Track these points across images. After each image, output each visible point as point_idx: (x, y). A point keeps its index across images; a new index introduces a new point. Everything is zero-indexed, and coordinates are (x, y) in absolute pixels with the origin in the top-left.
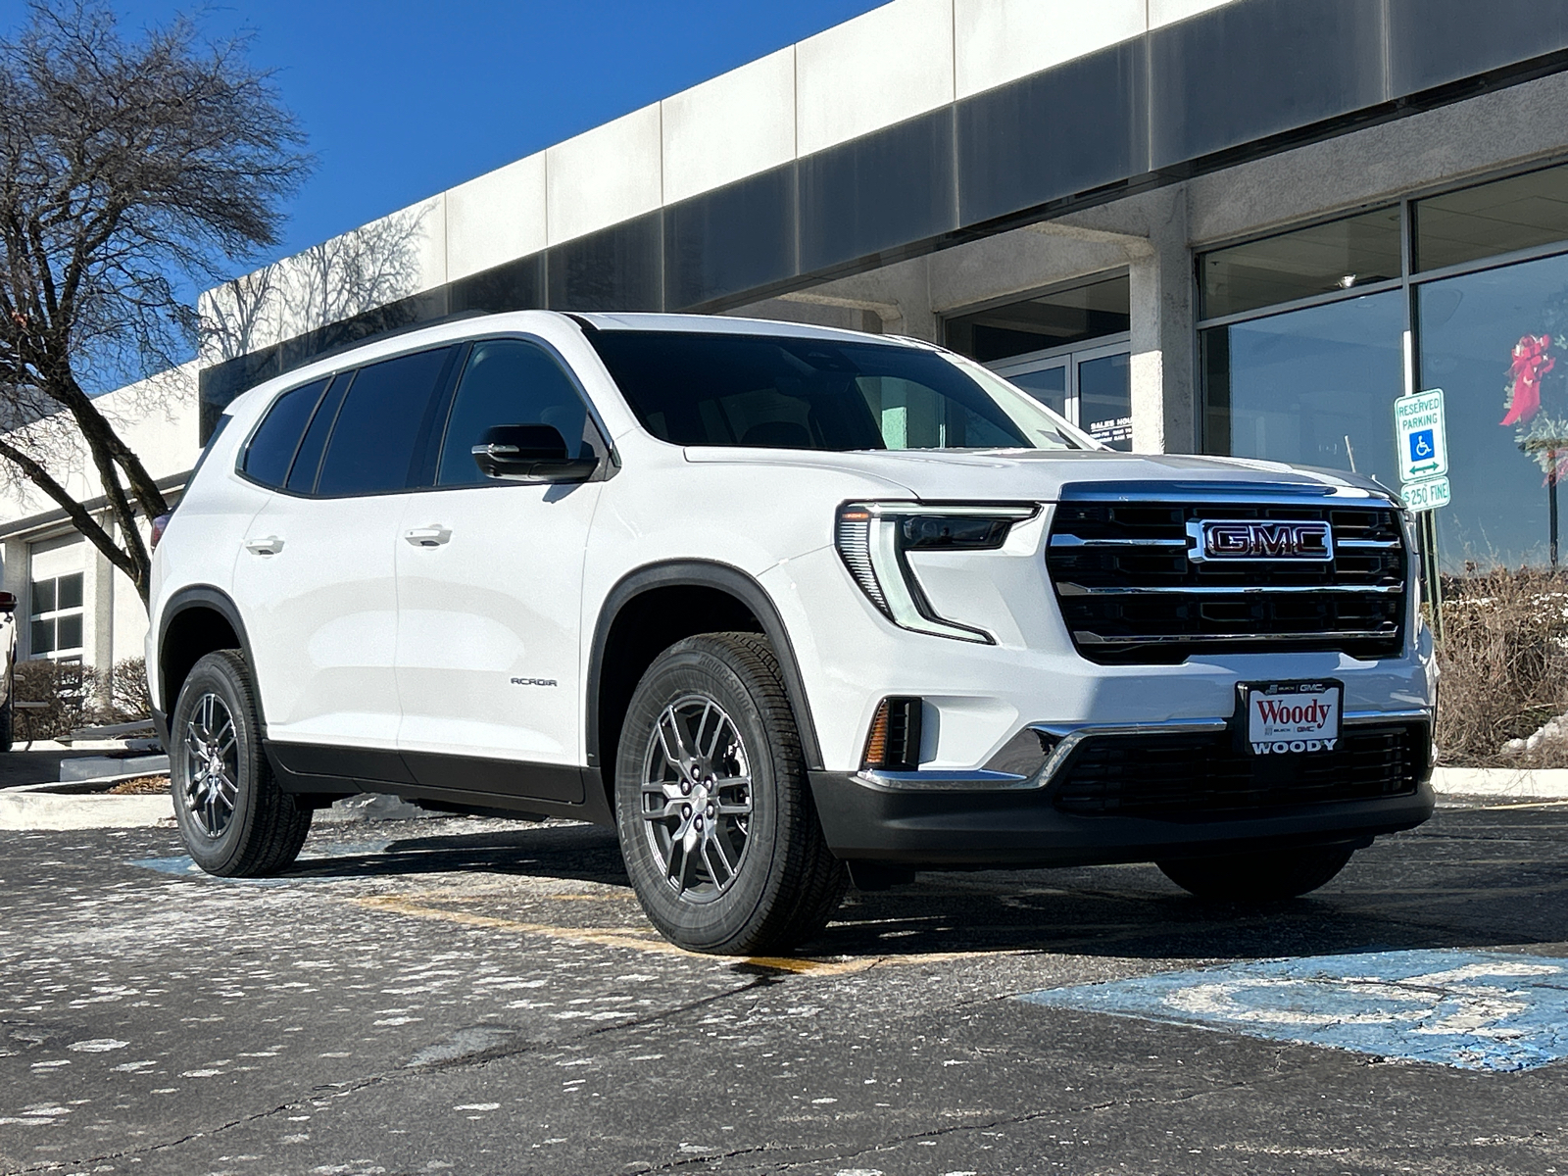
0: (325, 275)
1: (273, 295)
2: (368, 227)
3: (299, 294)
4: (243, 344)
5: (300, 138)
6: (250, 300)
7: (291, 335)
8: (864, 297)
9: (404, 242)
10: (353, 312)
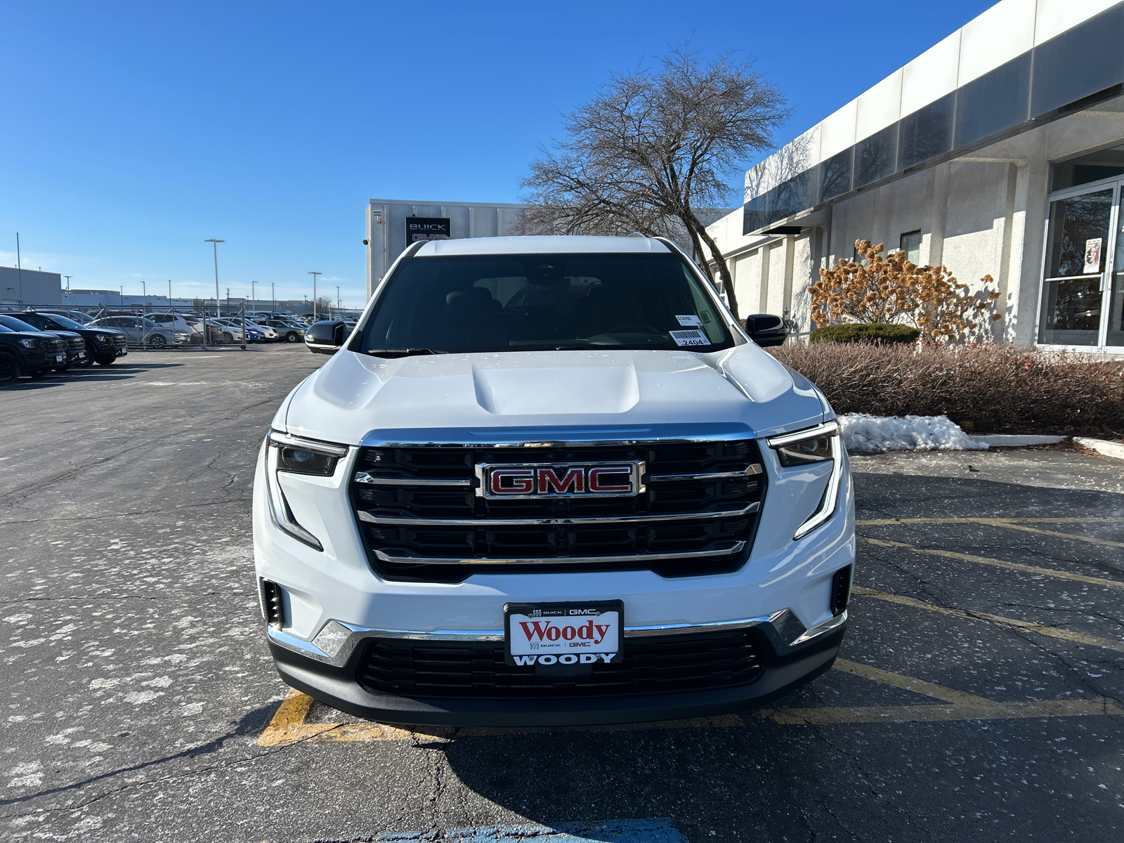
0: (782, 162)
1: (766, 171)
2: (796, 139)
3: (773, 170)
4: (757, 193)
5: (784, 101)
6: (760, 174)
7: (771, 189)
8: (1004, 156)
9: (807, 145)
10: (789, 177)
